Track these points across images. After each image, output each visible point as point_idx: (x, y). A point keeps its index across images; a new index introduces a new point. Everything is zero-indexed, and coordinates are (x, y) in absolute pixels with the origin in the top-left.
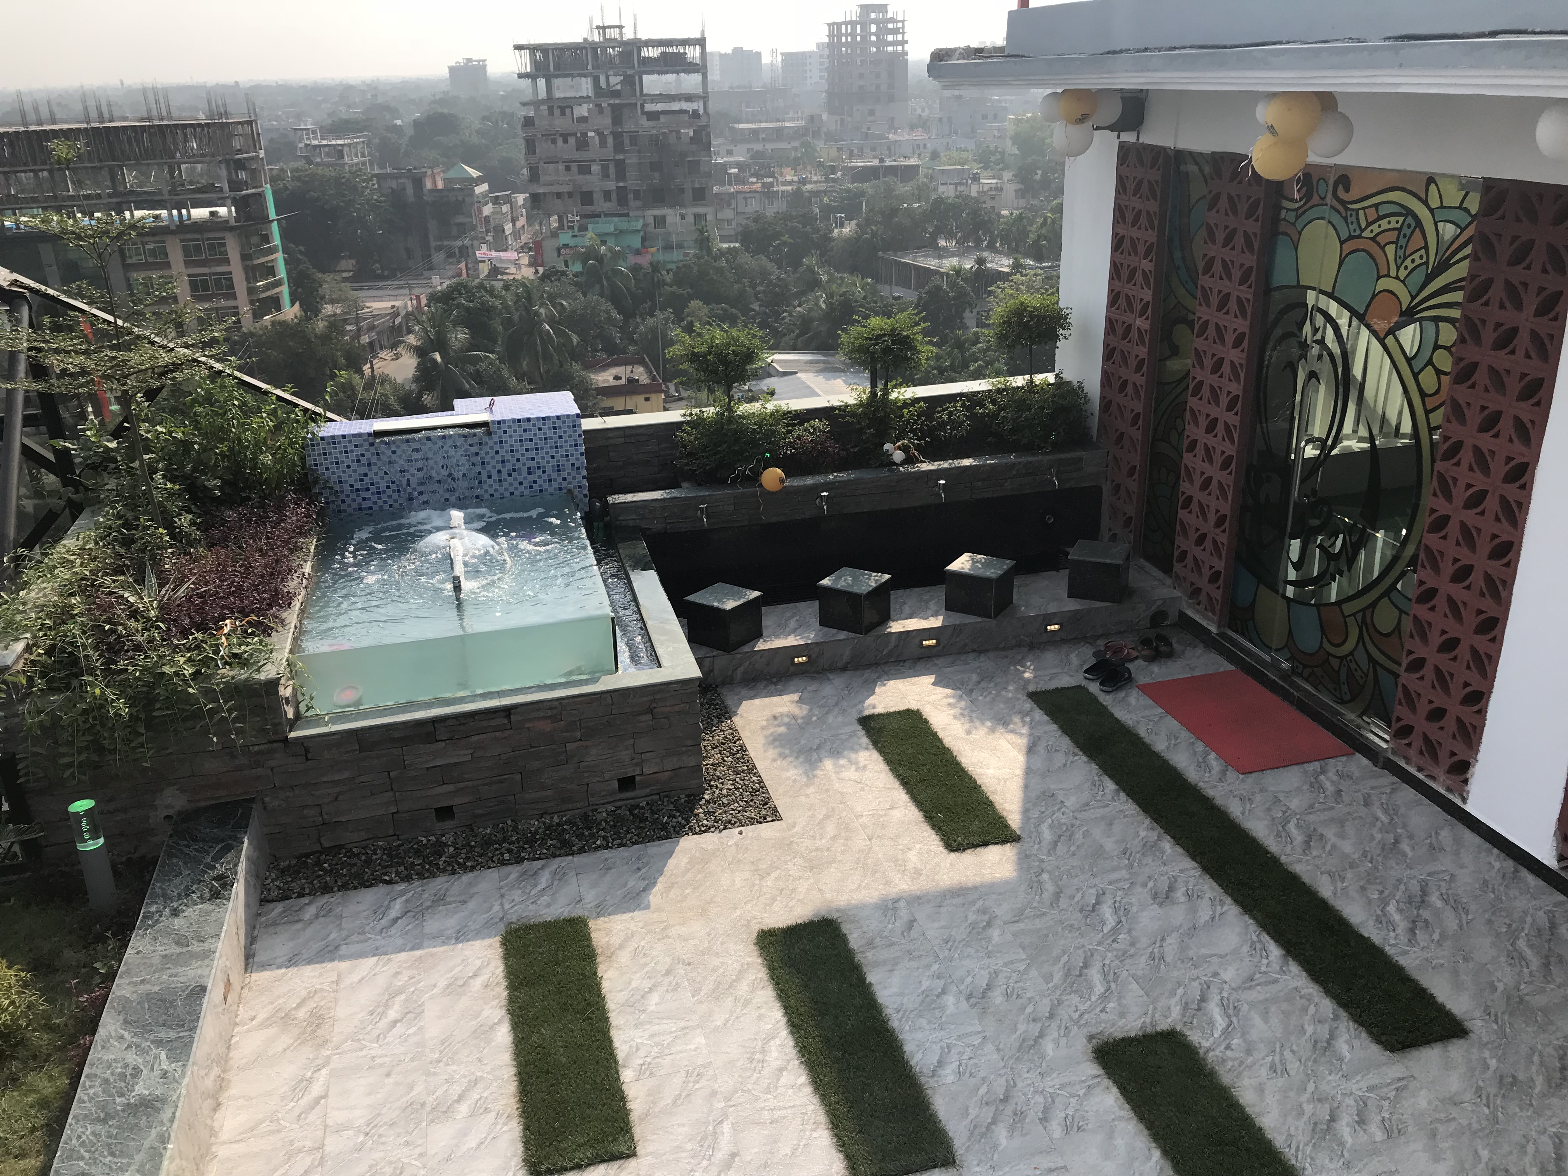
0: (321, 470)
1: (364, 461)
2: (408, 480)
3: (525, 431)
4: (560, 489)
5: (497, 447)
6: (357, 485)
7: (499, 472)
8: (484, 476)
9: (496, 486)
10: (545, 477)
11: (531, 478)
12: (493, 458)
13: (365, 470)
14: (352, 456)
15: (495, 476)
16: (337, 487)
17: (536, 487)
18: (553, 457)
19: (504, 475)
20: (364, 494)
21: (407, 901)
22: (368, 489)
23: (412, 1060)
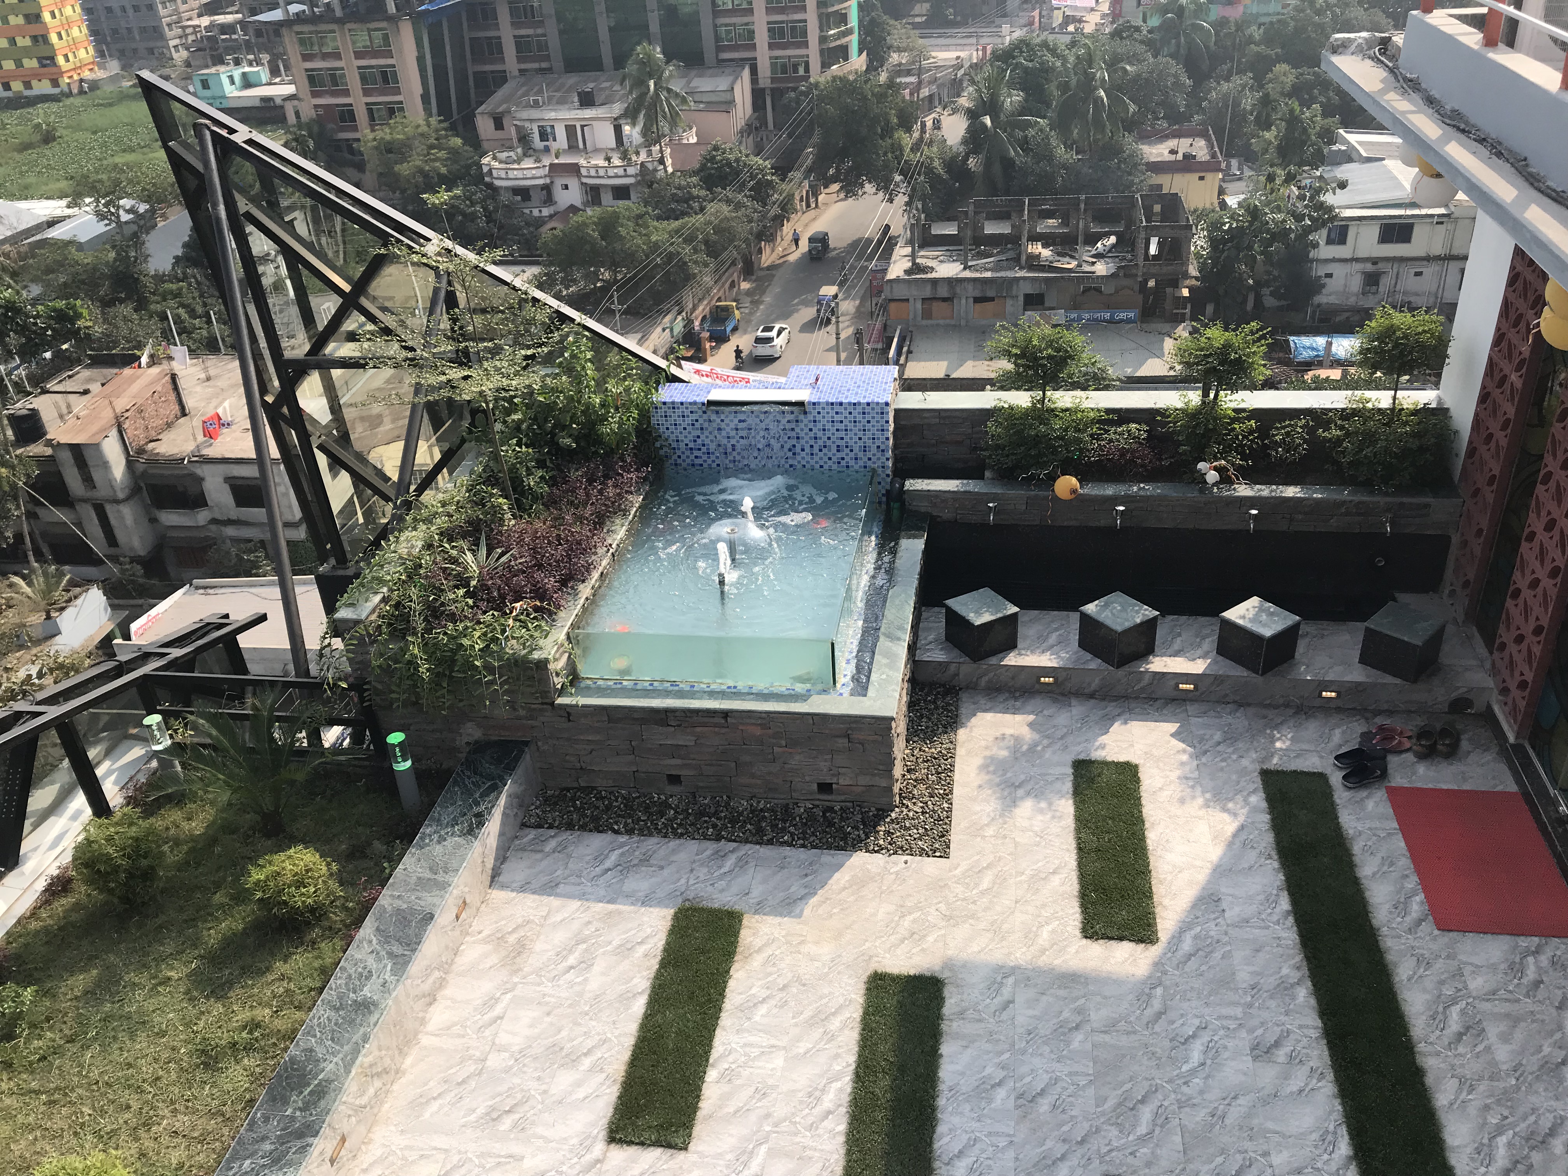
0: (662, 429)
1: (697, 425)
2: (733, 445)
3: (837, 413)
4: (865, 467)
5: (811, 425)
6: (691, 445)
7: (812, 446)
8: (798, 449)
9: (808, 458)
10: (852, 455)
11: (839, 455)
12: (806, 434)
13: (698, 433)
14: (688, 421)
15: (808, 449)
16: (674, 445)
17: (843, 463)
18: (860, 439)
19: (816, 450)
20: (696, 453)
21: (622, 854)
22: (700, 449)
23: (570, 1006)
